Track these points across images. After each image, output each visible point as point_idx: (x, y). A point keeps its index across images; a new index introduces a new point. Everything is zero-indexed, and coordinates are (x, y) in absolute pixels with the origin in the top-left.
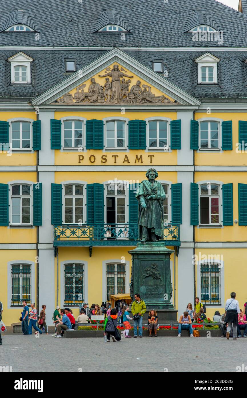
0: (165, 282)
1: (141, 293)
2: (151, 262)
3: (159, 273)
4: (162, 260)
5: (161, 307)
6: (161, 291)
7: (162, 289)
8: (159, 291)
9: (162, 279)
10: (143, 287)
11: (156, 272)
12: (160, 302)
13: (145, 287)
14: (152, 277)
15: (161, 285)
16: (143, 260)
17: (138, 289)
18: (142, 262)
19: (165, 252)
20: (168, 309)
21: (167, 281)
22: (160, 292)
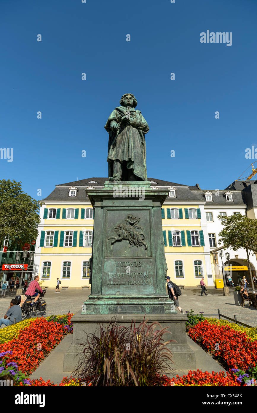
0: (155, 251)
1: (106, 274)
2: (125, 212)
3: (142, 233)
4: (147, 208)
5: (148, 309)
6: (146, 271)
7: (149, 267)
8: (143, 271)
9: (148, 245)
10: (109, 262)
11: (136, 231)
12: (146, 297)
13: (113, 263)
14: (128, 241)
15: (147, 257)
16: (111, 208)
17: (100, 266)
18: (109, 212)
19: (153, 194)
20: (163, 313)
21: (158, 249)
22: (145, 273)
